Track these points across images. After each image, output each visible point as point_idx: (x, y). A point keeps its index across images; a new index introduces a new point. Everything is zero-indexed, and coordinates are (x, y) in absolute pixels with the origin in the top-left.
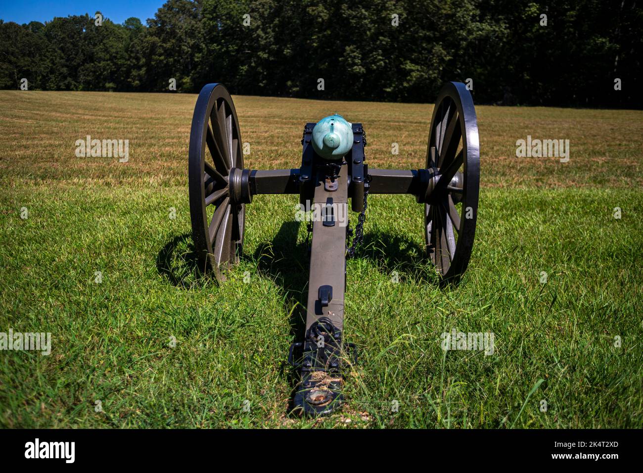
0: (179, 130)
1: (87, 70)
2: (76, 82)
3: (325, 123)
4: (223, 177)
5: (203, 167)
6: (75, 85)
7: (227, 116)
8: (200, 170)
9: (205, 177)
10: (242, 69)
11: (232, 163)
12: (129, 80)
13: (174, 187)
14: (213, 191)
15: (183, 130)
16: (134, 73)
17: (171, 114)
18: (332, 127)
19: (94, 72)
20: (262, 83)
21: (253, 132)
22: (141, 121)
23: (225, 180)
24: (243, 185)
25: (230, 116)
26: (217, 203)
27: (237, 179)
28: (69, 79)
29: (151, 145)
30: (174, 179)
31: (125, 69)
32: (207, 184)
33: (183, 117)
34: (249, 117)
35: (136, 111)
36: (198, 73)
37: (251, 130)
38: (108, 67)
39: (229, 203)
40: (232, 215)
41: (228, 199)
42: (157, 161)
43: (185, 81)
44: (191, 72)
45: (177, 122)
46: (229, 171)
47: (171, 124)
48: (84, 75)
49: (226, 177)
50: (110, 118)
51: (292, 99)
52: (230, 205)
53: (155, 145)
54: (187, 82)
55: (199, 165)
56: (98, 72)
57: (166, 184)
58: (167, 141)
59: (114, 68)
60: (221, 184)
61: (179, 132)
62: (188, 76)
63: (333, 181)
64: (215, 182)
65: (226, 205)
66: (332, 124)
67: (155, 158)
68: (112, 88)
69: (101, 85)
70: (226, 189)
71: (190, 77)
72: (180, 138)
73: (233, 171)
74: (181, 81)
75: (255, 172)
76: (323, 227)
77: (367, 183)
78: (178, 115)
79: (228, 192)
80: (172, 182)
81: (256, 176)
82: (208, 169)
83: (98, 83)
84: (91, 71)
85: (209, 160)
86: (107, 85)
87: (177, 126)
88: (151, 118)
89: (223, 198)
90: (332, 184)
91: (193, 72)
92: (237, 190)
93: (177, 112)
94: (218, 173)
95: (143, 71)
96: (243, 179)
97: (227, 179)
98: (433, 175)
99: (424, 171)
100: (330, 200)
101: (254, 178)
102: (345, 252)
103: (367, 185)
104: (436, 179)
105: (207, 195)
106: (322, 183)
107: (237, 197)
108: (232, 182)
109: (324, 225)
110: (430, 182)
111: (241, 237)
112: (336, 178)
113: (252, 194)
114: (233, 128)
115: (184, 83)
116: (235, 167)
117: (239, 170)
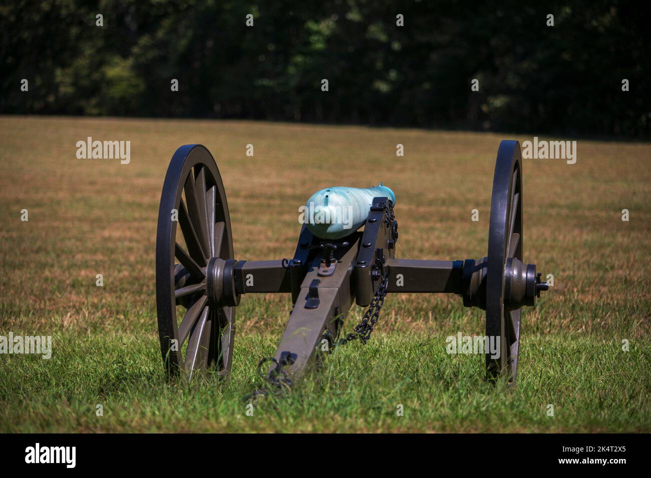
3: (318, 195)
4: (199, 268)
5: (173, 251)
7: (208, 187)
8: (169, 254)
9: (177, 266)
11: (214, 248)
14: (186, 285)
18: (326, 201)
20: (385, 79)
23: (203, 272)
24: (225, 280)
25: (213, 188)
27: (218, 272)
29: (43, 266)
32: (178, 277)
39: (206, 304)
40: (210, 322)
41: (204, 298)
43: (113, 72)
44: (135, 43)
45: (97, 213)
46: (208, 261)
47: (80, 219)
49: (203, 268)
52: (207, 308)
53: (52, 266)
54: (121, 79)
55: (169, 248)
60: (196, 278)
62: (125, 58)
63: (328, 266)
64: (189, 275)
66: (327, 196)
70: (202, 285)
71: (130, 62)
72: (112, 251)
73: (213, 262)
74: (96, 76)
75: (243, 262)
76: (305, 310)
77: (377, 270)
78: (98, 192)
79: (205, 288)
81: (245, 268)
82: (179, 253)
85: (180, 239)
87: (97, 223)
89: (198, 295)
90: (327, 269)
91: (142, 42)
92: (218, 287)
93: (92, 183)
94: (192, 260)
96: (226, 272)
97: (205, 271)
98: (481, 266)
99: (470, 263)
100: (316, 282)
101: (241, 270)
102: (322, 331)
103: (376, 273)
104: (483, 272)
105: (178, 288)
106: (315, 268)
107: (218, 295)
108: (211, 275)
109: (306, 307)
110: (474, 275)
111: (226, 365)
112: (334, 262)
113: (238, 293)
114: (216, 206)
115: (110, 83)
116: (218, 256)
117: (221, 260)
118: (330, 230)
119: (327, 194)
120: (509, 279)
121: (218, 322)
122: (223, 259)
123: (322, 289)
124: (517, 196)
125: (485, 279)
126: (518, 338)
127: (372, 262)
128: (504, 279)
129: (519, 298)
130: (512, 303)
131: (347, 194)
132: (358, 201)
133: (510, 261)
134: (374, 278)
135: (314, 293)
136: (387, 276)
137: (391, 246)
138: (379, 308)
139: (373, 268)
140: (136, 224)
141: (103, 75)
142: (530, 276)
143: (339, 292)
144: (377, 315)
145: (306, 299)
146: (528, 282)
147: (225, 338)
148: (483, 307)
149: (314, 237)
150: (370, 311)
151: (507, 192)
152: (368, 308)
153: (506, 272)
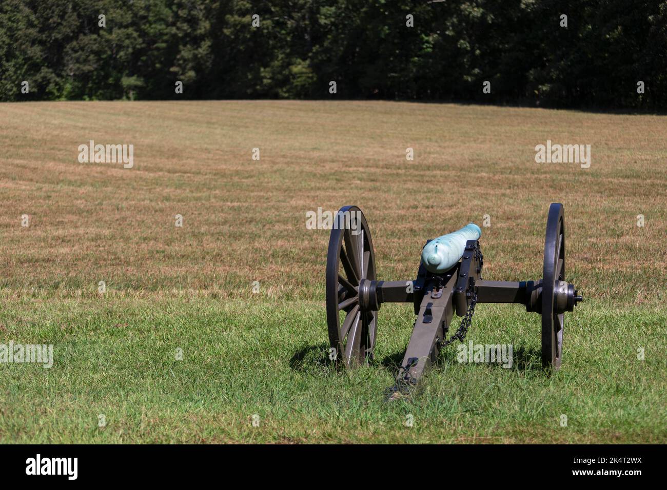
0: (293, 203)
1: (82, 49)
2: (59, 75)
3: (431, 245)
4: (354, 287)
5: (337, 279)
6: (57, 84)
8: (334, 282)
9: (339, 287)
10: (427, 42)
11: (363, 273)
12: (173, 69)
13: (299, 302)
14: (345, 299)
15: (301, 203)
16: (186, 52)
17: (274, 163)
18: (436, 249)
19: (98, 53)
21: (428, 207)
22: (221, 181)
23: (356, 290)
24: (371, 294)
25: (362, 232)
26: (348, 309)
27: (366, 289)
28: (45, 71)
29: (254, 237)
30: (298, 291)
31: (164, 45)
32: (340, 293)
33: (297, 169)
34: (428, 168)
35: (204, 156)
36: (326, 51)
37: (425, 202)
38: (127, 42)
39: (359, 310)
40: (361, 321)
41: (357, 306)
42: (269, 265)
43: (296, 69)
44: (310, 50)
46: (359, 282)
48: (78, 61)
50: (161, 173)
51: (540, 110)
52: (359, 312)
53: (260, 237)
55: (334, 278)
56: (105, 52)
57: (289, 297)
58: (276, 227)
59: (140, 43)
60: (352, 293)
61: (295, 208)
62: (304, 60)
63: (438, 291)
64: (347, 291)
65: (356, 312)
66: (437, 246)
67: (266, 260)
68: (135, 87)
69: (111, 80)
70: (356, 298)
71: (308, 62)
73: (363, 281)
74: (286, 72)
75: (382, 282)
77: (470, 291)
79: (358, 300)
80: (296, 294)
81: (383, 286)
82: (341, 280)
83: (107, 76)
84: (92, 52)
85: (343, 273)
86: (127, 81)
88: (237, 173)
89: (353, 305)
90: (437, 293)
91: (314, 49)
92: (366, 298)
93: (284, 156)
94: (350, 284)
95: (204, 49)
96: (371, 288)
97: (357, 288)
98: (538, 286)
99: (531, 283)
100: (430, 305)
101: (381, 288)
102: (434, 340)
103: (469, 294)
104: (540, 290)
105: (340, 302)
106: (429, 292)
107: (366, 305)
108: (361, 291)
109: (423, 322)
110: (534, 292)
111: (372, 345)
112: (442, 288)
113: (379, 303)
114: (364, 242)
115: (294, 76)
116: (365, 278)
117: (368, 280)
118: (439, 268)
119: (436, 244)
120: (556, 295)
121: (367, 319)
122: (370, 280)
123: (433, 309)
124: (561, 236)
125: (541, 295)
126: (562, 327)
127: (466, 287)
128: (553, 295)
129: (563, 307)
130: (559, 310)
131: (449, 243)
132: (456, 247)
133: (557, 283)
134: (468, 298)
135: (428, 312)
136: (476, 294)
137: (479, 272)
138: (471, 315)
139: (467, 291)
140: (312, 193)
141: (290, 71)
142: (571, 292)
143: (445, 309)
144: (470, 320)
145: (424, 315)
146: (569, 297)
147: (371, 327)
148: (539, 312)
149: (428, 271)
150: (466, 319)
151: (555, 243)
152: (464, 317)
153: (554, 290)
